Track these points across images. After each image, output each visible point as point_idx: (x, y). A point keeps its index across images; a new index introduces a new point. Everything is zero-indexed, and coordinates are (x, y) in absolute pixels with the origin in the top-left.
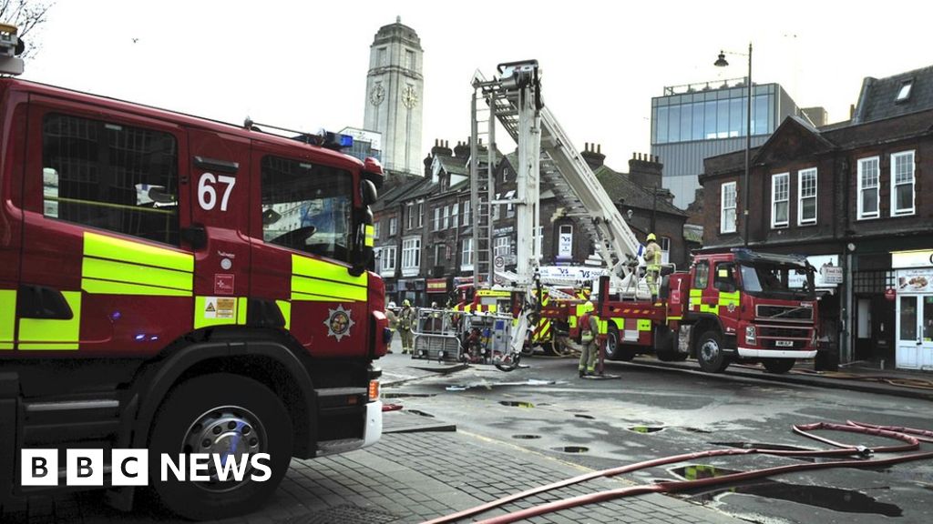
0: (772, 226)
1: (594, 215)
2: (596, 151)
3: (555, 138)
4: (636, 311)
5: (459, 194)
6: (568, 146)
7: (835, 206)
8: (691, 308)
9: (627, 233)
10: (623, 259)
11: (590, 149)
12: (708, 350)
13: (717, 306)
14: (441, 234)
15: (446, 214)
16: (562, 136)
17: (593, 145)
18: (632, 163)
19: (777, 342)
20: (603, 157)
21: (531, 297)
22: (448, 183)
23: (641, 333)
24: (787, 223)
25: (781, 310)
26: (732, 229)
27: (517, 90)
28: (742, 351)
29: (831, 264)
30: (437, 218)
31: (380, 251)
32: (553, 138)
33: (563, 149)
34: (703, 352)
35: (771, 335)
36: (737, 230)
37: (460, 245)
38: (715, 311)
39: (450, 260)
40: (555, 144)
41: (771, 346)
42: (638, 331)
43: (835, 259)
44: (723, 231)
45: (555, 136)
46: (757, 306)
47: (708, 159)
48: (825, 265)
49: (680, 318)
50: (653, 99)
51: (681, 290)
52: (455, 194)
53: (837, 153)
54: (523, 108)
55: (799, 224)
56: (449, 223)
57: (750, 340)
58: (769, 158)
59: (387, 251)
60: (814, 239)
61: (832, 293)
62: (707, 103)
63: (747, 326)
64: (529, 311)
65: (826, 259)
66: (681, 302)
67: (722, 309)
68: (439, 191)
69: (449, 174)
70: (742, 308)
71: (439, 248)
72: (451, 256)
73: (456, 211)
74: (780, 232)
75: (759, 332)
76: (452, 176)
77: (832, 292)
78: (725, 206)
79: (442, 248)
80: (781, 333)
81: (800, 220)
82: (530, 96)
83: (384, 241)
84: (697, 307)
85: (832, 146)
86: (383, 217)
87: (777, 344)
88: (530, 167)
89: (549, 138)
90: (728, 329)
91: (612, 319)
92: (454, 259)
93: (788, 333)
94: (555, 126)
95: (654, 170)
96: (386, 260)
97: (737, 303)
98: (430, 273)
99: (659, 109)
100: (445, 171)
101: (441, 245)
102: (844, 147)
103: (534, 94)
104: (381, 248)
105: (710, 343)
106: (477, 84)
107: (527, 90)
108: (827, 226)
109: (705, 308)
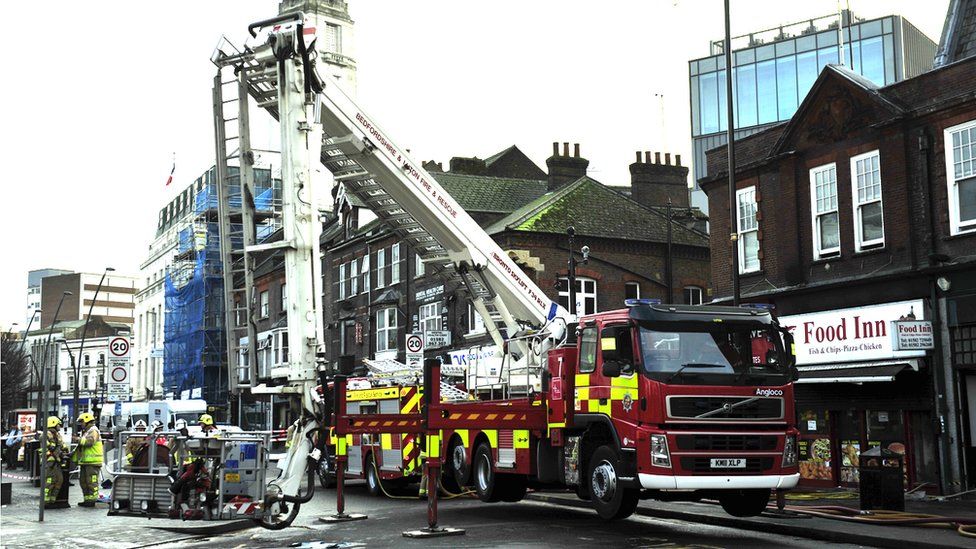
0: (816, 257)
1: (456, 258)
2: (572, 154)
3: (361, 137)
4: (509, 417)
5: (369, 238)
6: (389, 148)
7: (911, 213)
8: (577, 408)
9: (523, 284)
10: (512, 328)
11: (561, 153)
12: (601, 478)
13: (609, 401)
14: (348, 305)
15: (354, 273)
16: (375, 133)
17: (566, 145)
18: (635, 169)
19: (713, 461)
20: (585, 163)
21: (313, 401)
22: (356, 223)
23: (519, 452)
24: (838, 249)
25: (718, 403)
26: (754, 266)
27: (274, 65)
28: (647, 480)
29: (912, 317)
30: (342, 280)
31: (270, 337)
32: (355, 137)
33: (377, 153)
34: (594, 483)
35: (698, 449)
36: (761, 268)
37: (373, 319)
38: (607, 410)
39: (361, 344)
40: (361, 148)
41: (702, 468)
42: (514, 450)
43: (918, 307)
44: (742, 270)
45: (358, 134)
46: (668, 398)
47: (712, 151)
48: (902, 319)
49: (562, 425)
50: (690, 62)
51: (563, 377)
52: (363, 241)
53: (907, 122)
54: (283, 93)
55: (857, 249)
56: (358, 287)
57: (660, 460)
58: (803, 141)
59: (277, 336)
60: (884, 273)
61: (916, 368)
62: (780, 61)
63: (652, 434)
64: (312, 425)
65: (901, 308)
66: (564, 398)
67: (617, 405)
68: (345, 238)
69: (356, 208)
70: (645, 403)
71: (346, 327)
72: (363, 338)
73: (366, 267)
74: (827, 266)
75: (676, 443)
76: (361, 211)
77: (915, 366)
78: (743, 228)
79: (351, 326)
80: (719, 444)
81: (859, 244)
82: (294, 73)
83: (275, 321)
84: (584, 404)
85: (899, 109)
86: (273, 283)
87: (713, 464)
88: (302, 186)
89: (348, 138)
90: (626, 441)
91: (456, 431)
92: (367, 342)
93: (736, 444)
94: (359, 117)
95: (673, 178)
96: (277, 350)
97: (635, 396)
98: (336, 368)
99: (702, 77)
100: (350, 204)
101: (348, 322)
102: (919, 109)
103: (301, 68)
104: (270, 332)
105: (604, 467)
106: (222, 60)
107: (289, 63)
108: (902, 249)
109: (594, 406)
